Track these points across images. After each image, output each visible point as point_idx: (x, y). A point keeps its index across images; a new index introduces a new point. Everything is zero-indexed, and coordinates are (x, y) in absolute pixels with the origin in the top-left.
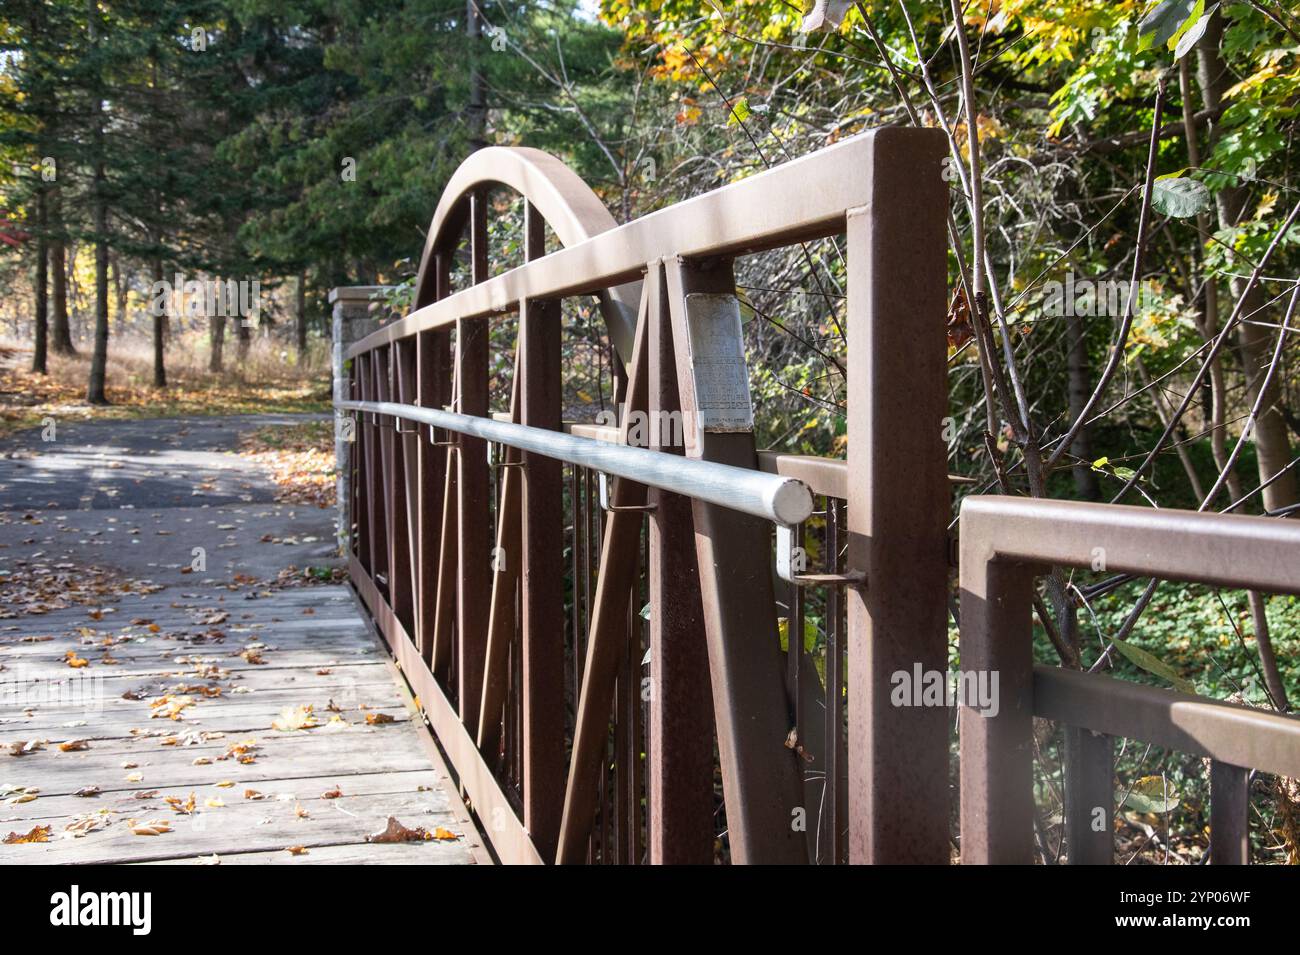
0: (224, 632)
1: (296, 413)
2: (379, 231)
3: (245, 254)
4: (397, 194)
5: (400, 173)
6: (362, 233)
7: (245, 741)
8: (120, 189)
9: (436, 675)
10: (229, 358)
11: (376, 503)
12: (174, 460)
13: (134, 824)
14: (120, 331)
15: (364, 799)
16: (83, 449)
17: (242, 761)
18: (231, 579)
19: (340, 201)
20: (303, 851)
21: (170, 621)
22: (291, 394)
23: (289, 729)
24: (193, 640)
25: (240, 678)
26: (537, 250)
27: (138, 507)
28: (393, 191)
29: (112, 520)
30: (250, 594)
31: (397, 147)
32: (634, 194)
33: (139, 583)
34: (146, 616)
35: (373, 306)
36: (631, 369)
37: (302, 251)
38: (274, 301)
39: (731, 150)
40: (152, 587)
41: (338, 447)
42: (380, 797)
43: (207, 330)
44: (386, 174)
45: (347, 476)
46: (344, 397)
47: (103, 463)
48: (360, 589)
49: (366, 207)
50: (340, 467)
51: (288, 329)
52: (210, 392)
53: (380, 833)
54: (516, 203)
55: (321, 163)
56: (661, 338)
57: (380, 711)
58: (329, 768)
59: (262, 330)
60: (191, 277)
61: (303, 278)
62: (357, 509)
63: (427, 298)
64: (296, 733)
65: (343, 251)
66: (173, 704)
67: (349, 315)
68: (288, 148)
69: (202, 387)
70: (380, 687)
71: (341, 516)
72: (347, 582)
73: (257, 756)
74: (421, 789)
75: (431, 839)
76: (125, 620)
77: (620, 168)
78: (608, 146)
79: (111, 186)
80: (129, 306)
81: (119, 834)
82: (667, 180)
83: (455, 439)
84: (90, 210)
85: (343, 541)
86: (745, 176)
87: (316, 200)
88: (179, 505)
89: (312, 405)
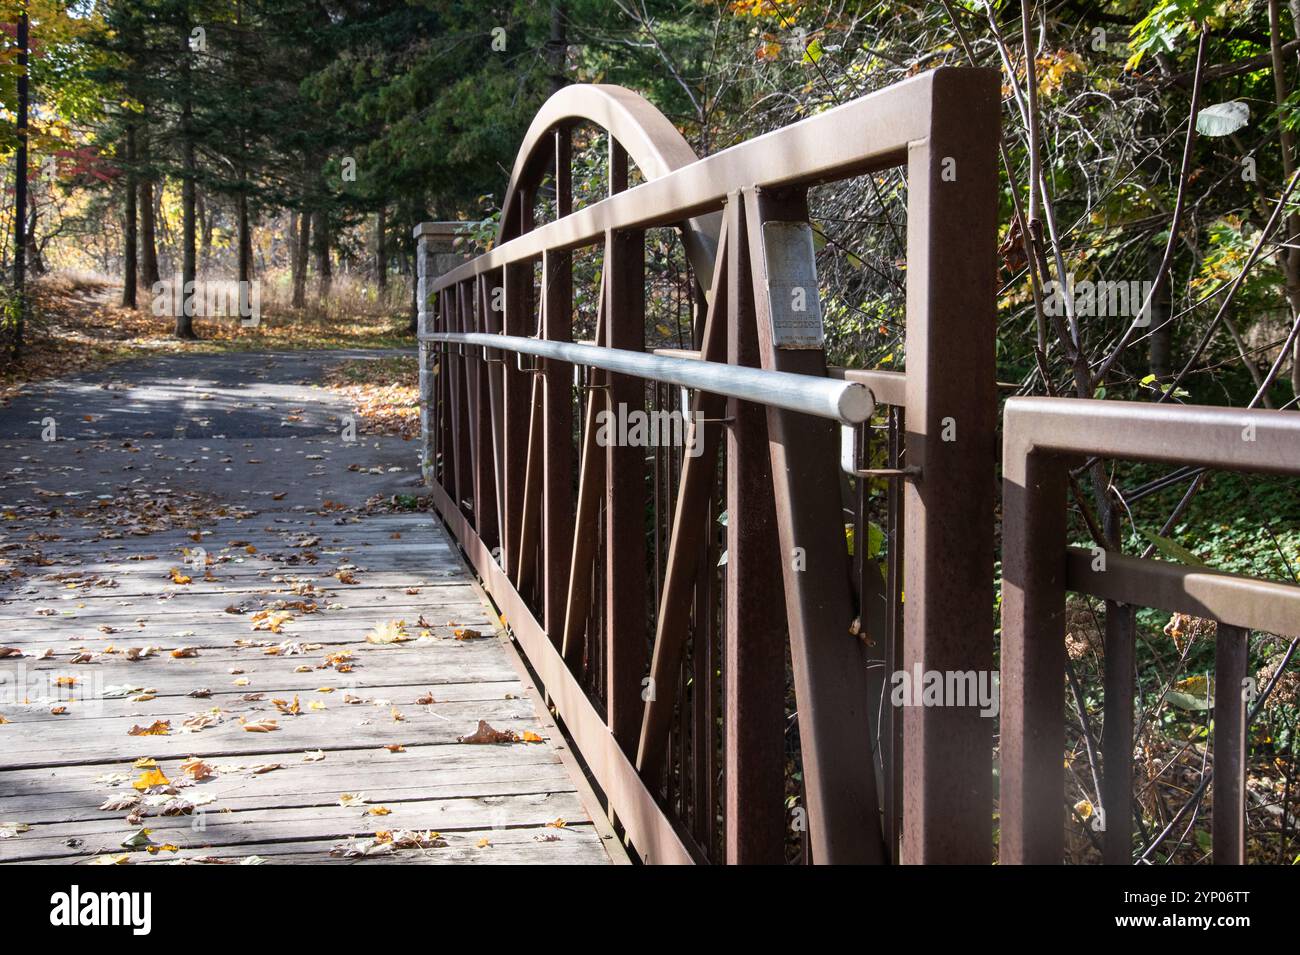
0: (316, 554)
1: (378, 348)
2: (461, 168)
3: (327, 191)
4: (479, 130)
5: (481, 109)
6: (442, 169)
7: (342, 652)
8: (208, 126)
9: (521, 593)
10: (311, 295)
11: (461, 433)
12: (262, 392)
13: (245, 721)
14: (206, 266)
15: (456, 705)
16: (174, 382)
17: (340, 669)
18: (320, 506)
19: (421, 137)
20: (401, 749)
21: (264, 544)
22: (372, 329)
23: (382, 642)
24: (288, 561)
25: (334, 596)
26: (621, 184)
27: (228, 436)
28: (475, 128)
29: (205, 449)
30: (340, 520)
31: (478, 84)
32: (713, 131)
33: (233, 508)
34: (242, 539)
35: (458, 241)
36: (711, 297)
37: (384, 187)
38: (355, 238)
39: (811, 85)
40: (246, 513)
41: (422, 379)
42: (470, 703)
43: (289, 267)
44: (467, 111)
45: (432, 407)
46: (427, 330)
47: (194, 395)
48: (445, 516)
49: (447, 144)
50: (425, 399)
51: (368, 266)
52: (293, 327)
53: (471, 734)
54: (596, 138)
55: (402, 100)
56: (739, 263)
57: (468, 628)
58: (421, 677)
59: (343, 266)
60: (276, 214)
61: (383, 215)
62: (442, 440)
63: (511, 232)
64: (389, 646)
65: (424, 187)
66: (273, 618)
67: (432, 251)
68: (371, 85)
69: (285, 322)
70: (467, 606)
71: (425, 447)
72: (431, 510)
73: (353, 666)
74: (508, 698)
75: (519, 741)
76: (223, 542)
77: (699, 104)
78: (688, 83)
79: (197, 123)
80: (214, 241)
81: (231, 730)
82: (747, 116)
83: (541, 367)
84: (177, 147)
85: (427, 471)
86: (824, 110)
87: (398, 136)
88: (268, 436)
89: (393, 341)
